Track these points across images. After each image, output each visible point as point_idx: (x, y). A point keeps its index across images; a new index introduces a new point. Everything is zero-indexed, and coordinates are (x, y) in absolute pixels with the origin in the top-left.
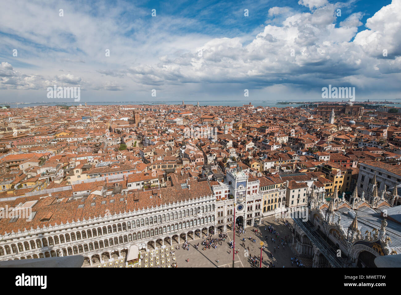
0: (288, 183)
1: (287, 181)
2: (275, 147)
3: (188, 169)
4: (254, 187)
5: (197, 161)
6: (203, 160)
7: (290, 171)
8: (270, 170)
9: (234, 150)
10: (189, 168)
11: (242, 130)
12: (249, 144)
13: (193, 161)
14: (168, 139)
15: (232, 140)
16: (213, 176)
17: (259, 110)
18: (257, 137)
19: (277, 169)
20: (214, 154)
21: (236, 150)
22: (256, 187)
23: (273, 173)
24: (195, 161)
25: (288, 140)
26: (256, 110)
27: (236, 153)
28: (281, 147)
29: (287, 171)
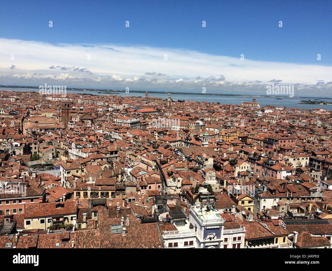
0: (296, 235)
1: (295, 232)
2: (284, 174)
3: (132, 201)
4: (235, 239)
5: (150, 188)
6: (159, 186)
7: (303, 215)
8: (268, 212)
9: (214, 173)
10: (134, 200)
11: (232, 142)
12: (241, 166)
13: (142, 189)
14: (109, 150)
15: (214, 157)
16: (167, 215)
17: (267, 111)
18: (255, 154)
19: (281, 210)
20: (179, 178)
21: (216, 175)
22: (239, 238)
23: (273, 218)
24: (145, 188)
25: (308, 163)
26: (263, 111)
27: (217, 178)
28: (294, 174)
29: (299, 215)
